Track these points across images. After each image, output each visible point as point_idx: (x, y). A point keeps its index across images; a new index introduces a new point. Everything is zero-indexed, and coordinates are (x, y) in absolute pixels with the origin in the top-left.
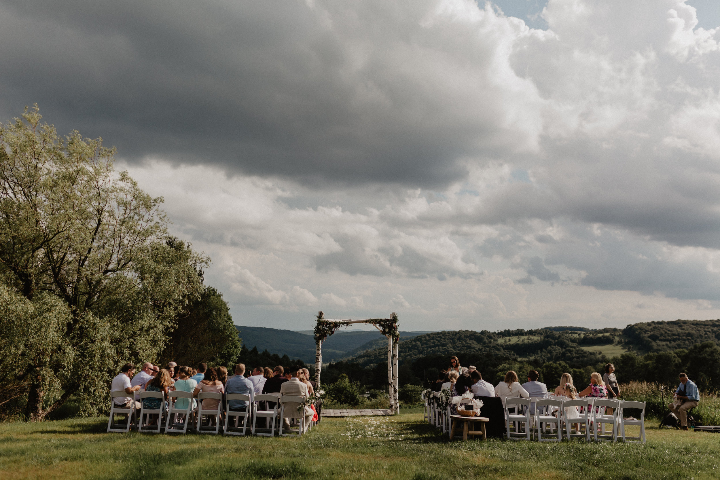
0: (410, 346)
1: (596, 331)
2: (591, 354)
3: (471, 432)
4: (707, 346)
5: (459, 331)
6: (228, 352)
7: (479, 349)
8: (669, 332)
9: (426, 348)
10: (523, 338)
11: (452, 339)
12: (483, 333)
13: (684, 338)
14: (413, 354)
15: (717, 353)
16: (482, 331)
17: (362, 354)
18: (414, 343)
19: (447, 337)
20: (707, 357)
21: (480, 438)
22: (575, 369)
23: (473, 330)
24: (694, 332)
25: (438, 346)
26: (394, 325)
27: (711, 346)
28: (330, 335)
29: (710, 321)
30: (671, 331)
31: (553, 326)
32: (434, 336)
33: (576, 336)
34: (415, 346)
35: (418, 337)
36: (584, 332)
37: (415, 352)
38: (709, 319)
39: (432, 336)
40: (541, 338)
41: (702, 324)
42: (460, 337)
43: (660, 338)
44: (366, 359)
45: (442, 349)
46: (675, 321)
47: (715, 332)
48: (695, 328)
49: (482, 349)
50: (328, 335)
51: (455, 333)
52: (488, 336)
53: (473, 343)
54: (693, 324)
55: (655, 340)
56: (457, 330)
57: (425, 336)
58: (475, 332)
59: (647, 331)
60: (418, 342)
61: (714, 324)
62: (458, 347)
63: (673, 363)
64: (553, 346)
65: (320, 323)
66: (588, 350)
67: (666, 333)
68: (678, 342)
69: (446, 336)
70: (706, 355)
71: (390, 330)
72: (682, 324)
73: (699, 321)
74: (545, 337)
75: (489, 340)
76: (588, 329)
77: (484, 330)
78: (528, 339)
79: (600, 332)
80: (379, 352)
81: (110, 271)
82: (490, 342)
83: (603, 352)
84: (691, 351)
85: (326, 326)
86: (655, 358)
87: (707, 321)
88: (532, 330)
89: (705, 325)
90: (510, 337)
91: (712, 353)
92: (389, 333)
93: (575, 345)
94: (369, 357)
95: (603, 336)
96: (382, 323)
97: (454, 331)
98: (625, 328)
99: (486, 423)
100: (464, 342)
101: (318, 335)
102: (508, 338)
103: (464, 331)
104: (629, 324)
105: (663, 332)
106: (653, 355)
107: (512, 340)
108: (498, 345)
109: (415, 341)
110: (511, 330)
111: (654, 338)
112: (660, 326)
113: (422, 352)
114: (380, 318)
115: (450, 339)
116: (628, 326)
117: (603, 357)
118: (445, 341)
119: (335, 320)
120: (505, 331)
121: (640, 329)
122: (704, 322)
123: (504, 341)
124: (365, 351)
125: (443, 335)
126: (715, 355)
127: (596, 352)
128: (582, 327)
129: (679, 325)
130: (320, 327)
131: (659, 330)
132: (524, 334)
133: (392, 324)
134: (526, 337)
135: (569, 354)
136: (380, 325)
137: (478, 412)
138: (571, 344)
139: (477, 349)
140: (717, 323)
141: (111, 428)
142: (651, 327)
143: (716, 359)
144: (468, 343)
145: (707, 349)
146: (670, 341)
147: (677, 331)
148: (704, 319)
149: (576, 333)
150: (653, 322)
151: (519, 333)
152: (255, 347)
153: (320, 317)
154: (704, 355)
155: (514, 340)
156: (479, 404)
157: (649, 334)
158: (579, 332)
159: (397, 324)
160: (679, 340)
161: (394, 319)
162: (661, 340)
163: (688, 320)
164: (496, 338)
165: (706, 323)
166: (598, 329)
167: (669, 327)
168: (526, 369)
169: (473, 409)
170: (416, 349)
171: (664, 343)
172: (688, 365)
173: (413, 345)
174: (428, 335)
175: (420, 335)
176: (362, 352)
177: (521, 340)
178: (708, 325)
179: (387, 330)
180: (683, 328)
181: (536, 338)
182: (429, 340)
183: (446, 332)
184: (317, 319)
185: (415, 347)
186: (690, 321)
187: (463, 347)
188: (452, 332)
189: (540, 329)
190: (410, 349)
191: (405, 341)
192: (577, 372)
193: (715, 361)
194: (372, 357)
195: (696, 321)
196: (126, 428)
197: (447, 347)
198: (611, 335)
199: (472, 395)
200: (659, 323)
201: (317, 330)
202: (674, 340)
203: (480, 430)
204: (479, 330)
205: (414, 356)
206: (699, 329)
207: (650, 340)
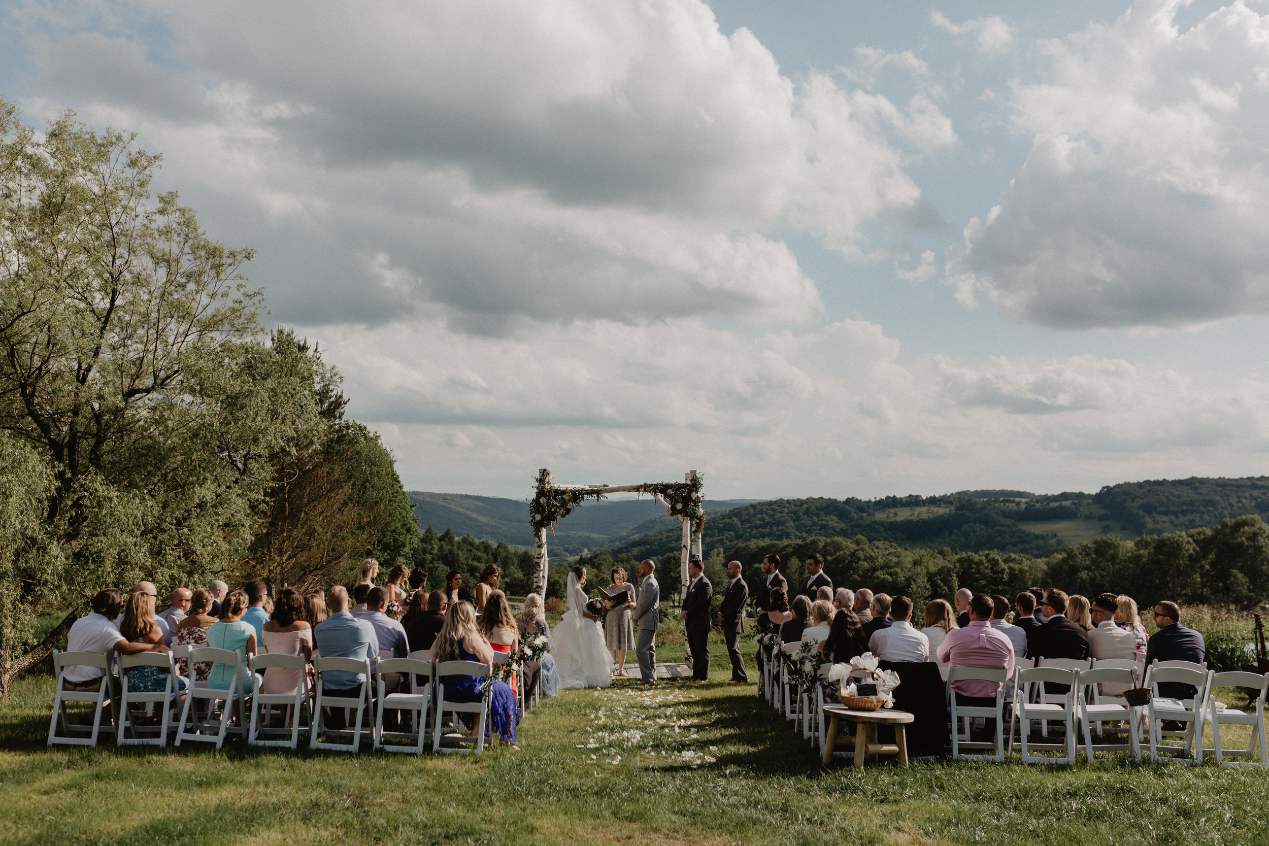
0: (721, 525)
1: (1047, 499)
2: (1037, 537)
3: (873, 748)
4: (1244, 523)
5: (808, 499)
6: (395, 540)
7: (842, 530)
8: (1176, 499)
9: (749, 528)
10: (919, 510)
11: (795, 513)
12: (848, 501)
13: (1201, 508)
14: (727, 538)
15: (1264, 535)
16: (848, 499)
17: (638, 539)
18: (727, 520)
19: (786, 509)
20: (1246, 543)
21: (893, 759)
22: (1011, 565)
23: (832, 497)
24: (1218, 498)
25: (771, 525)
26: (694, 495)
27: (1252, 524)
28: (563, 516)
29: (1248, 478)
30: (1178, 497)
31: (972, 490)
32: (764, 507)
33: (1012, 506)
34: (730, 525)
35: (734, 509)
36: (1027, 500)
37: (730, 535)
38: (1245, 477)
39: (759, 508)
40: (950, 510)
41: (1232, 485)
42: (808, 509)
43: (1159, 509)
44: (643, 548)
45: (778, 530)
46: (1186, 480)
47: (1256, 499)
48: (1221, 491)
49: (847, 530)
50: (559, 517)
51: (799, 503)
52: (858, 508)
53: (832, 520)
54: (1217, 485)
55: (1150, 513)
56: (804, 497)
57: (747, 508)
58: (835, 501)
59: (1135, 497)
60: (735, 519)
61: (1253, 484)
62: (805, 526)
63: (1185, 552)
64: (971, 524)
65: (541, 493)
66: (1033, 531)
67: (1169, 500)
68: (1189, 517)
69: (785, 507)
70: (1243, 539)
71: (685, 506)
72: (1198, 484)
73: (1229, 479)
74: (958, 508)
75: (860, 514)
76: (1033, 494)
77: (851, 497)
78: (928, 512)
79: (1055, 498)
80: (668, 537)
81: (138, 391)
82: (861, 518)
83: (1058, 534)
84: (1217, 532)
85: (554, 498)
86: (1155, 545)
87: (1242, 479)
88: (935, 497)
89: (1238, 486)
90: (897, 510)
91: (1255, 535)
92: (684, 512)
93: (1009, 522)
94: (650, 545)
95: (1060, 507)
96: (670, 492)
97: (799, 500)
98: (1098, 492)
99: (907, 725)
100: (815, 518)
101: (538, 517)
102: (893, 510)
103: (815, 499)
104: (1105, 485)
105: (1165, 500)
106: (1151, 539)
107: (899, 514)
108: (876, 522)
109: (730, 517)
110: (898, 496)
111: (1149, 509)
112: (1158, 488)
113: (743, 535)
114: (666, 481)
115: (792, 513)
116: (1104, 488)
117: (1059, 543)
118: (782, 517)
119: (573, 486)
120: (888, 498)
121: (1125, 493)
122: (1237, 480)
123: (885, 516)
124: (642, 535)
125: (778, 506)
126: (1260, 538)
127: (1047, 535)
128: (1022, 490)
129: (1193, 486)
130: (543, 500)
131: (1158, 495)
132: (922, 503)
133: (690, 493)
134: (923, 509)
135: (1000, 539)
136: (666, 496)
137: (890, 700)
138: (1002, 520)
139: (838, 529)
140: (1260, 483)
141: (57, 734)
142: (1144, 490)
143: (1262, 547)
144: (822, 520)
145: (1246, 527)
146: (1175, 514)
147: (1189, 497)
148: (1237, 477)
149: (1012, 502)
150: (1147, 482)
151: (914, 501)
152: (449, 530)
153: (541, 481)
154: (1239, 540)
155: (903, 515)
156: (890, 680)
157: (1140, 502)
158: (1018, 499)
159: (699, 495)
160: (1192, 512)
161: (694, 484)
162: (1160, 513)
163: (1208, 478)
164: (871, 511)
165: (1240, 482)
166: (1050, 494)
167: (1174, 491)
168: (926, 564)
169: (876, 695)
170: (732, 531)
171: (1165, 519)
172: (1210, 557)
173: (725, 524)
174: (753, 506)
175: (739, 506)
176: (637, 537)
177: (916, 513)
178: (1243, 486)
179: (679, 506)
180: (1200, 491)
181: (941, 511)
182: (754, 516)
183: (784, 500)
184: (537, 484)
185: (729, 527)
186: (1213, 479)
187: (813, 526)
188: (794, 500)
189: (949, 494)
190: (721, 531)
191: (713, 516)
192: (1015, 570)
193: (1259, 550)
194: (655, 545)
195: (1224, 478)
196: (88, 735)
197: (787, 527)
198: (1074, 504)
199: (876, 661)
200: (1157, 483)
201: (536, 506)
202: (1184, 513)
203: (892, 741)
204: (842, 497)
205: (729, 543)
206: (1228, 492)
207: (1141, 512)
